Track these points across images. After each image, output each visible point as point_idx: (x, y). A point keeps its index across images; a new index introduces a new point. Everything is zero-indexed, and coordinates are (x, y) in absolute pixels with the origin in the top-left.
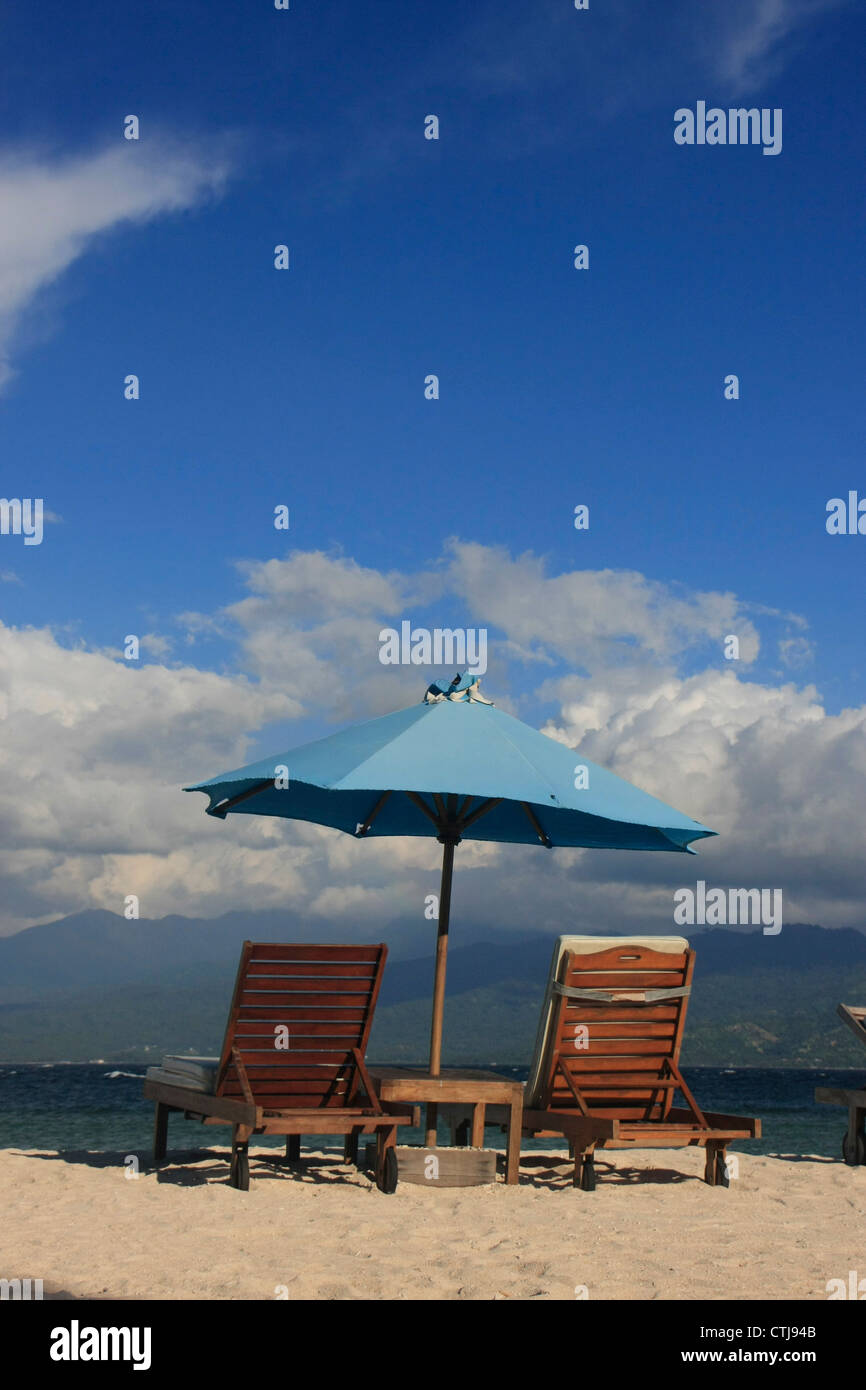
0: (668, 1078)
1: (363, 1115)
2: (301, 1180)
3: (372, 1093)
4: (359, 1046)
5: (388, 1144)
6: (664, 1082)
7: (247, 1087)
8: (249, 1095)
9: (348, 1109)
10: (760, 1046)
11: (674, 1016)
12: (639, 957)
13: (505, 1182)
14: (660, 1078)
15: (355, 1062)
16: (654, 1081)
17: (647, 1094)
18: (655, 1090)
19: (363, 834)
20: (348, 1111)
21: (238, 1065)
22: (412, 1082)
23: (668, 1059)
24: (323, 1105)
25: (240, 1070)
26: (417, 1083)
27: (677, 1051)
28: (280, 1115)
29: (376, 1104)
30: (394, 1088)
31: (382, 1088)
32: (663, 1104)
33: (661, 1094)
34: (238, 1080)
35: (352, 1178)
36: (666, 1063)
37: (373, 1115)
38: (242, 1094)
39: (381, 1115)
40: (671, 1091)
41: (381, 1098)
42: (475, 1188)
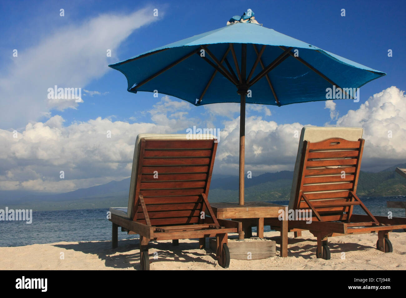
0: (351, 201)
1: (210, 228)
2: (178, 261)
3: (213, 215)
4: (204, 192)
5: (223, 242)
6: (349, 203)
7: (147, 216)
8: (148, 220)
9: (201, 225)
10: (278, 196)
11: (354, 171)
12: (338, 143)
13: (281, 256)
14: (347, 201)
15: (203, 200)
16: (344, 203)
17: (341, 209)
18: (345, 207)
19: (199, 104)
20: (201, 226)
21: (142, 204)
22: (232, 209)
23: (351, 192)
24: (188, 224)
25: (143, 207)
26: (235, 209)
27: (355, 188)
28: (164, 231)
29: (216, 222)
30: (224, 212)
31: (218, 213)
32: (348, 213)
33: (347, 208)
34: (142, 212)
35: (204, 258)
36: (350, 193)
37: (215, 228)
38: (145, 219)
39: (220, 228)
40: (352, 207)
41: (217, 218)
42: (267, 260)
